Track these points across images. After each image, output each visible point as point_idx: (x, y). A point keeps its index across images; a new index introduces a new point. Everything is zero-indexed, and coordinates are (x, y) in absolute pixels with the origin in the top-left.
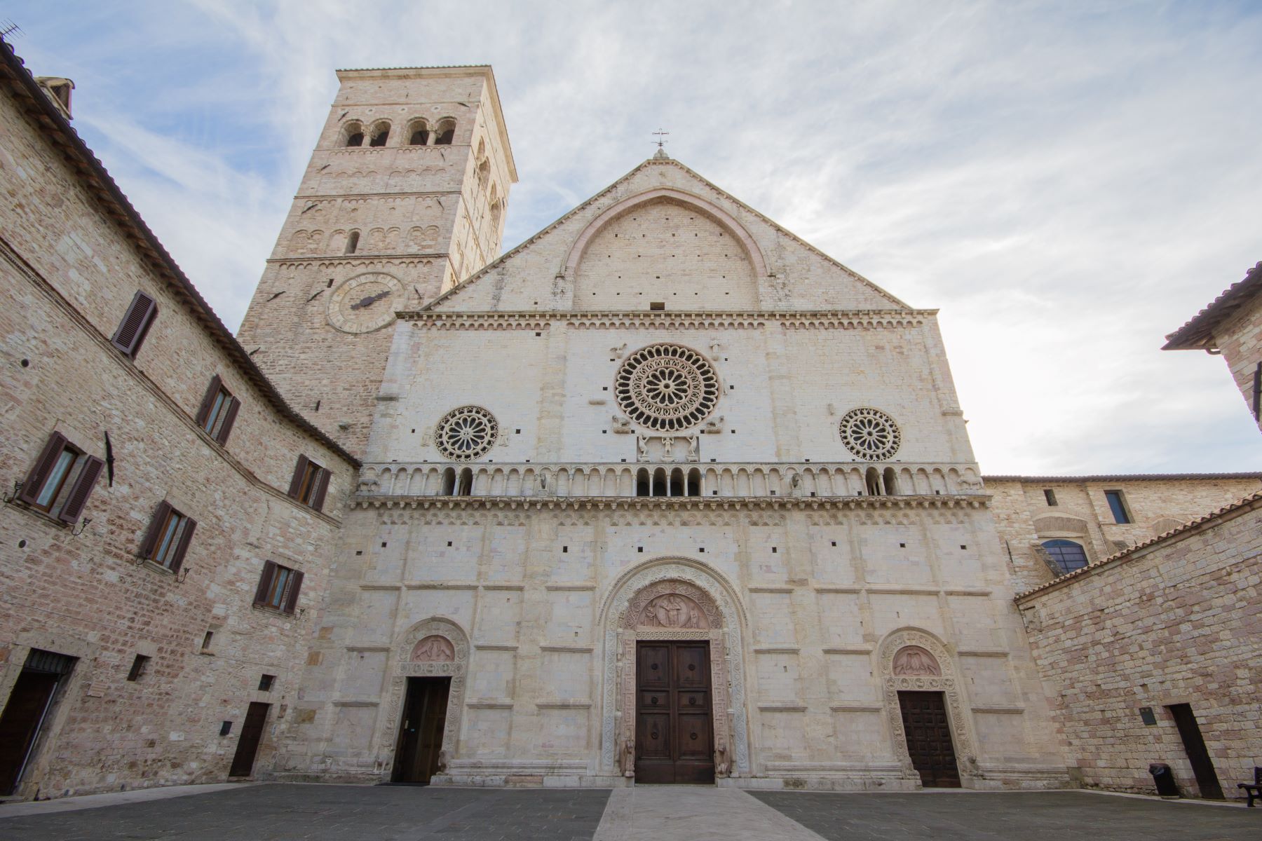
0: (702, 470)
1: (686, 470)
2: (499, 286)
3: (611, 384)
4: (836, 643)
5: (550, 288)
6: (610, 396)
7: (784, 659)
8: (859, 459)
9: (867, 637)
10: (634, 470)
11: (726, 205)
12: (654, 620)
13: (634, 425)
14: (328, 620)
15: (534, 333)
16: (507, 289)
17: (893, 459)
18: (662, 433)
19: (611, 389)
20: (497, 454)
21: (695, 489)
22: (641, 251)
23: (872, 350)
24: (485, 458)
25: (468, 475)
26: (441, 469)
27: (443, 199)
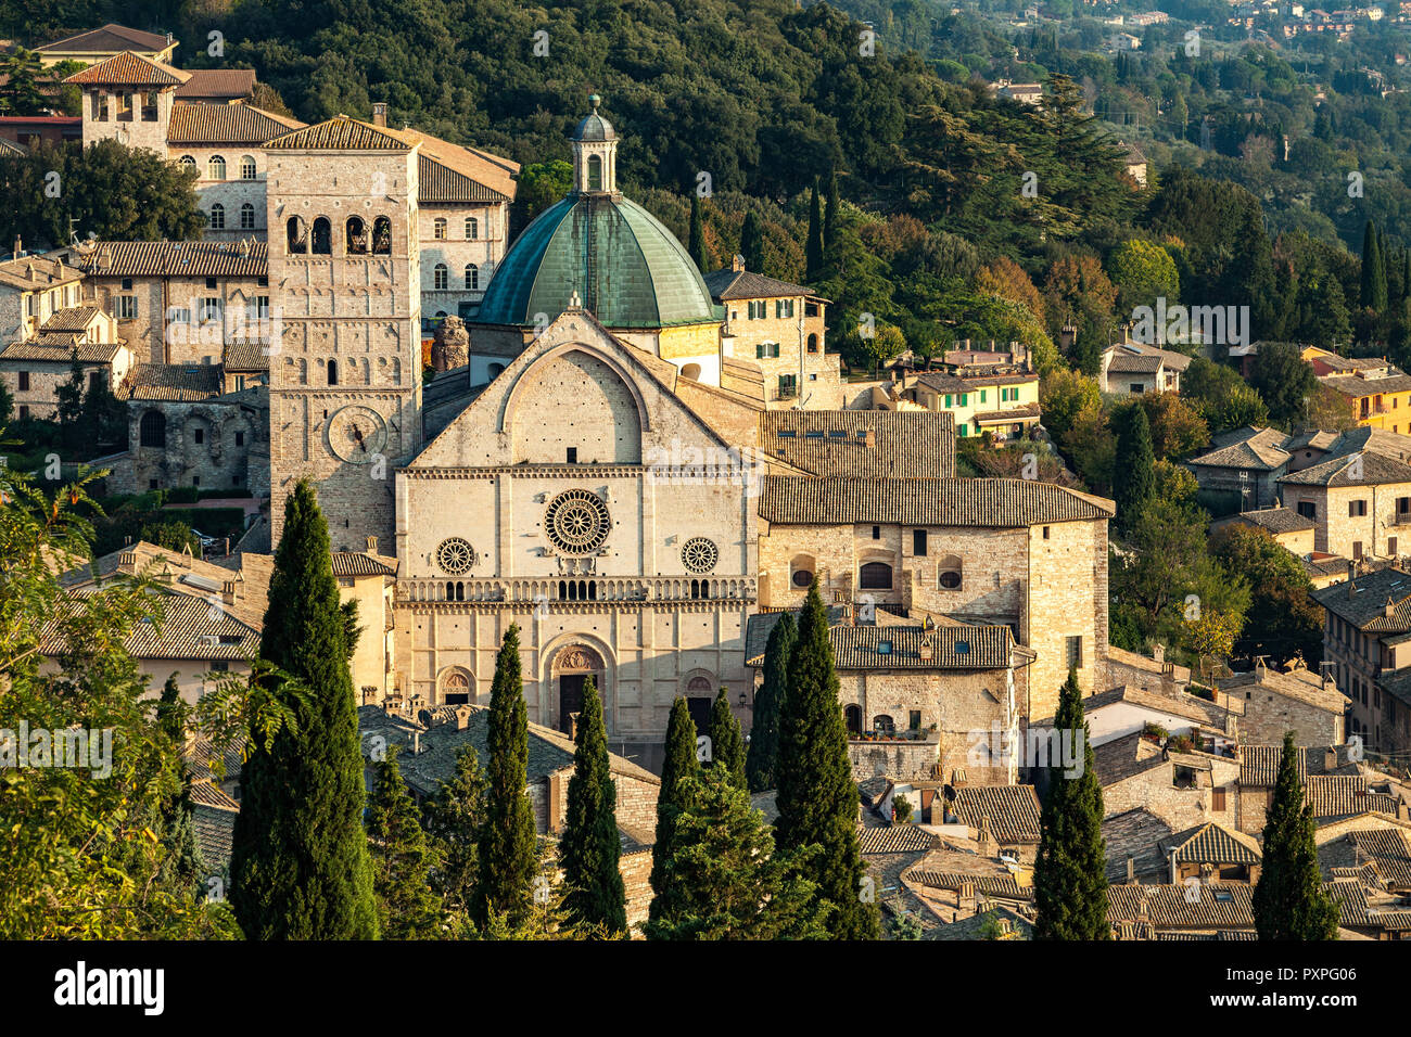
0: (597, 581)
1: (587, 581)
2: (461, 440)
3: (542, 521)
4: (661, 676)
5: (496, 444)
6: (542, 531)
7: (633, 684)
8: (690, 573)
9: (677, 673)
10: (557, 582)
11: (623, 362)
12: (569, 665)
13: (556, 550)
14: (400, 668)
15: (488, 481)
16: (467, 443)
17: (710, 573)
18: (574, 556)
19: (542, 524)
20: (475, 571)
21: (593, 595)
22: (561, 400)
23: (711, 494)
24: (468, 574)
25: (460, 586)
26: (445, 583)
27: (395, 326)
